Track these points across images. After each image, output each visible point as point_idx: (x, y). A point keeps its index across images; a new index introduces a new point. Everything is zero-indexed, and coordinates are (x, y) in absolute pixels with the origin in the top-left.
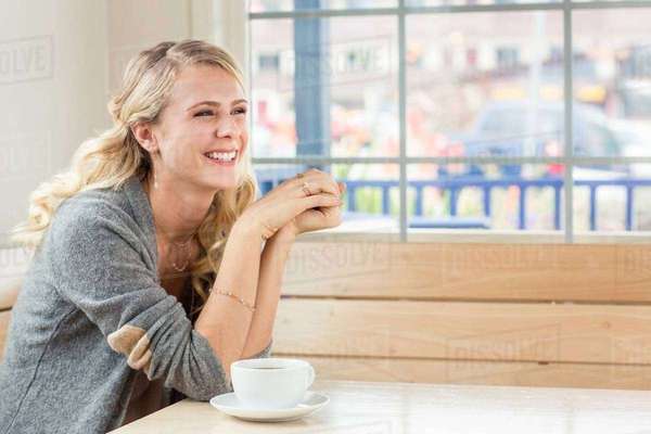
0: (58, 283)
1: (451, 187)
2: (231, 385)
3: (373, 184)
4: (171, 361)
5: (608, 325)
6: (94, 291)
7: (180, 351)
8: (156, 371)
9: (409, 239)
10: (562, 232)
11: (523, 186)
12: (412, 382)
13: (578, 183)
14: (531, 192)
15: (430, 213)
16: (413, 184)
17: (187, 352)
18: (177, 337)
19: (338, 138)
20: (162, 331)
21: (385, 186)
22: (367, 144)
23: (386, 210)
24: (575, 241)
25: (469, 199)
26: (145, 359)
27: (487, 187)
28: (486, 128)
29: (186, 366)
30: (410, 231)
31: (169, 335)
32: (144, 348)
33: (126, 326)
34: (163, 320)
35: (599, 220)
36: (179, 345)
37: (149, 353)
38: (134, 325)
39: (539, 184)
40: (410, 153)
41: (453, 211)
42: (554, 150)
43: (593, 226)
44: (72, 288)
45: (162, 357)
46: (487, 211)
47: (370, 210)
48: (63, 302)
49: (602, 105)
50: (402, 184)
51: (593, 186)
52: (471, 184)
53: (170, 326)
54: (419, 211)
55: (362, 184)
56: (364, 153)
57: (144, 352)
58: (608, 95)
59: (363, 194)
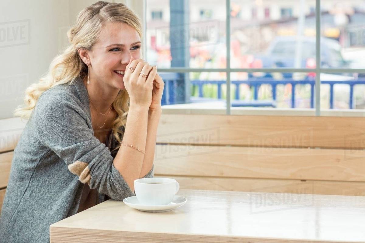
0: (41, 137)
1: (255, 85)
2: (135, 192)
3: (213, 82)
4: (101, 181)
5: (338, 160)
6: (60, 141)
7: (105, 176)
8: (93, 185)
9: (231, 113)
10: (314, 110)
11: (294, 84)
12: (232, 190)
13: (323, 82)
14: (298, 87)
15: (244, 98)
16: (234, 82)
17: (108, 176)
18: (104, 167)
19: (194, 57)
20: (96, 164)
21: (219, 84)
22: (210, 60)
23: (219, 96)
24: (321, 115)
25: (265, 90)
26: (87, 179)
27: (274, 85)
28: (275, 52)
29: (108, 184)
30: (232, 108)
31: (100, 167)
32: (86, 173)
33: (77, 161)
34: (97, 158)
35: (335, 102)
36: (105, 172)
37: (89, 176)
38: (82, 161)
39: (303, 83)
40: (232, 66)
41: (256, 97)
42: (312, 63)
43: (332, 106)
44: (49, 140)
45: (96, 179)
46: (274, 97)
47: (211, 96)
48: (43, 147)
49: (338, 39)
50: (228, 82)
51: (332, 84)
52: (266, 83)
53: (101, 161)
54: (237, 97)
55: (207, 82)
56: (208, 66)
57: (87, 175)
58: (341, 33)
59: (207, 88)
